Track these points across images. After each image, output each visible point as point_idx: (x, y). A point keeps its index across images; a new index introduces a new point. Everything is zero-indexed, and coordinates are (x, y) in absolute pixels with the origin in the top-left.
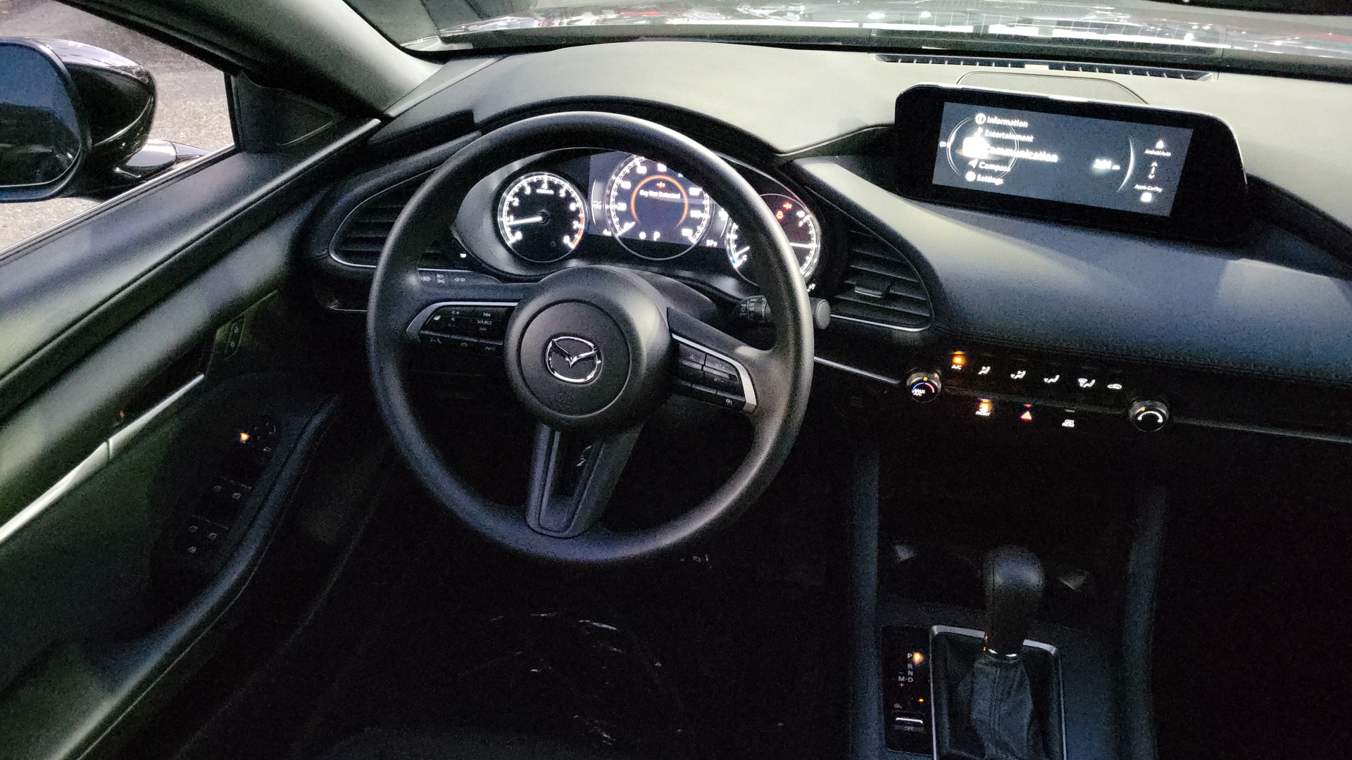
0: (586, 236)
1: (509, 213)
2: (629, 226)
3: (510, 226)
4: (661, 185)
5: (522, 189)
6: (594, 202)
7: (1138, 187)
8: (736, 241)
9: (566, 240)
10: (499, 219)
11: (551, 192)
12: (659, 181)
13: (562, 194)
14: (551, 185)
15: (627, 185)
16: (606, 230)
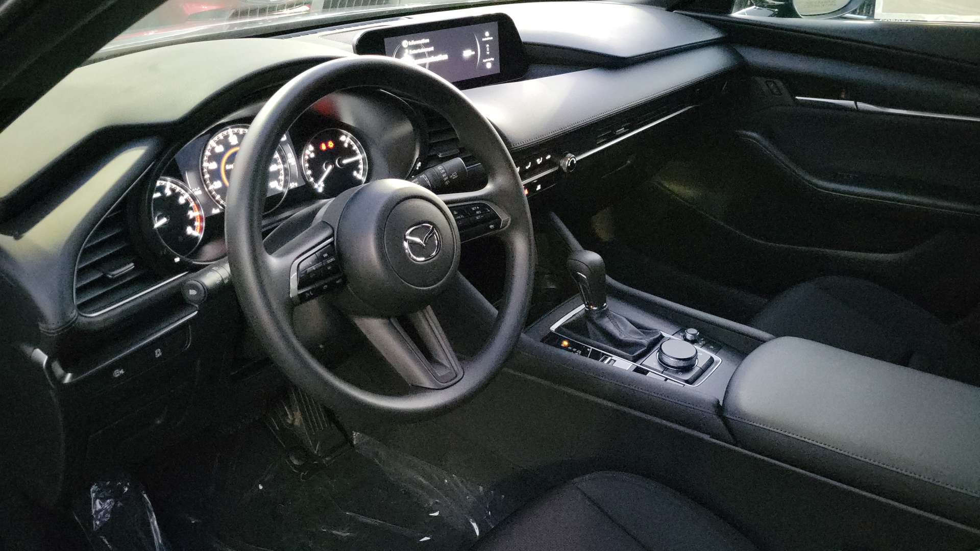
0: (204, 220)
6: (194, 190)
7: (484, 61)
8: (312, 175)
9: (189, 231)
15: (214, 166)
16: (214, 209)
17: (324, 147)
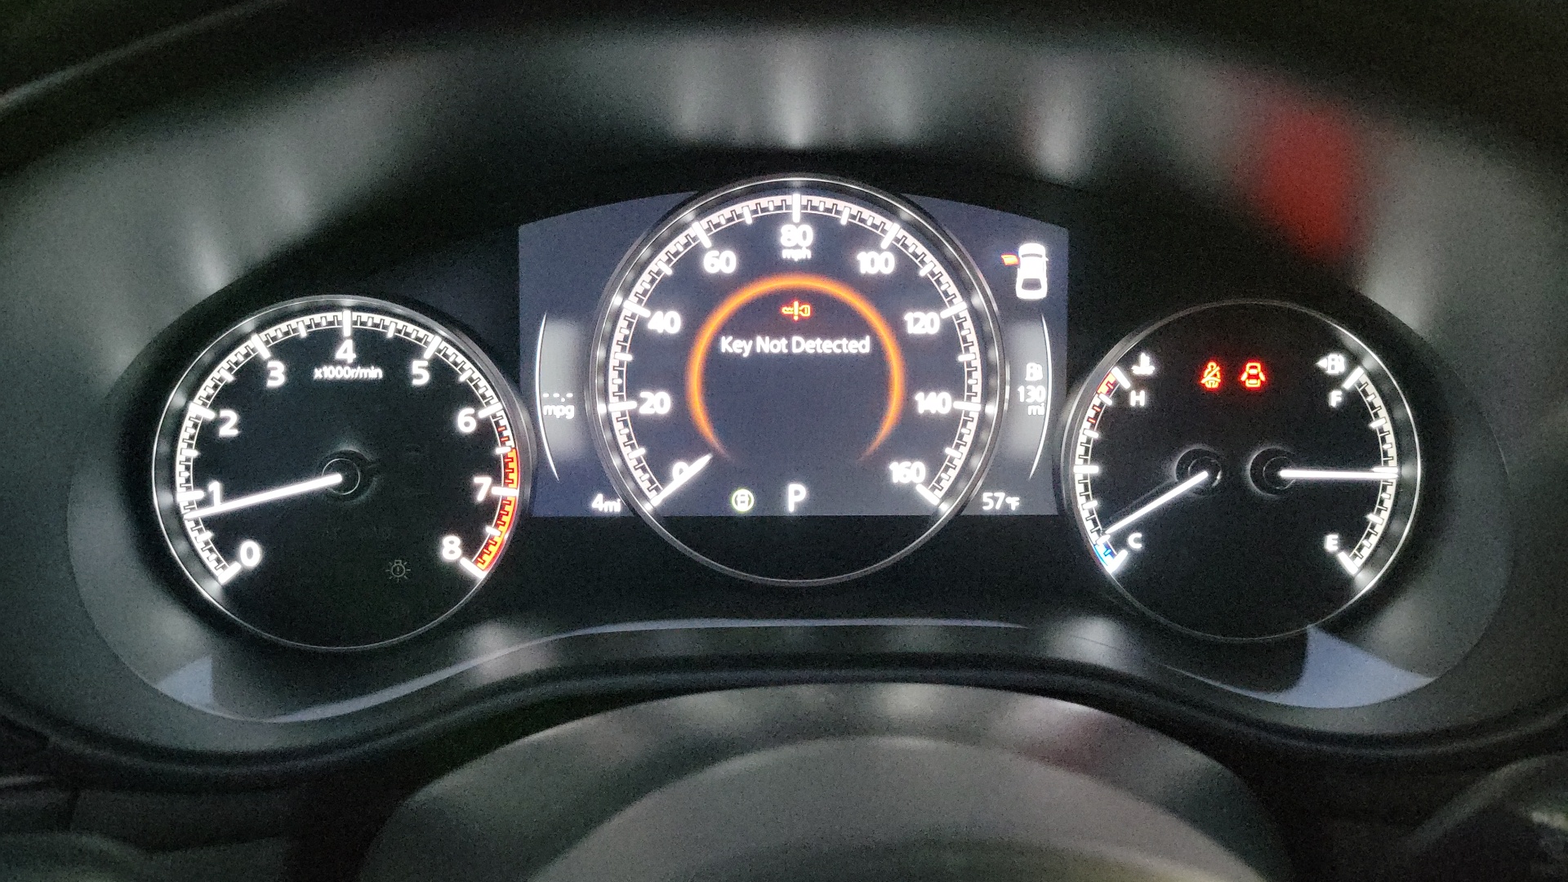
0: (527, 525)
1: (201, 474)
2: (684, 472)
3: (210, 523)
4: (797, 310)
5: (252, 371)
6: (545, 395)
8: (1098, 487)
9: (450, 548)
10: (160, 500)
11: (374, 373)
12: (787, 296)
13: (420, 373)
14: (370, 346)
15: (667, 322)
16: (600, 497)
17: (1211, 378)
